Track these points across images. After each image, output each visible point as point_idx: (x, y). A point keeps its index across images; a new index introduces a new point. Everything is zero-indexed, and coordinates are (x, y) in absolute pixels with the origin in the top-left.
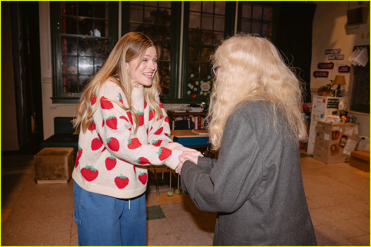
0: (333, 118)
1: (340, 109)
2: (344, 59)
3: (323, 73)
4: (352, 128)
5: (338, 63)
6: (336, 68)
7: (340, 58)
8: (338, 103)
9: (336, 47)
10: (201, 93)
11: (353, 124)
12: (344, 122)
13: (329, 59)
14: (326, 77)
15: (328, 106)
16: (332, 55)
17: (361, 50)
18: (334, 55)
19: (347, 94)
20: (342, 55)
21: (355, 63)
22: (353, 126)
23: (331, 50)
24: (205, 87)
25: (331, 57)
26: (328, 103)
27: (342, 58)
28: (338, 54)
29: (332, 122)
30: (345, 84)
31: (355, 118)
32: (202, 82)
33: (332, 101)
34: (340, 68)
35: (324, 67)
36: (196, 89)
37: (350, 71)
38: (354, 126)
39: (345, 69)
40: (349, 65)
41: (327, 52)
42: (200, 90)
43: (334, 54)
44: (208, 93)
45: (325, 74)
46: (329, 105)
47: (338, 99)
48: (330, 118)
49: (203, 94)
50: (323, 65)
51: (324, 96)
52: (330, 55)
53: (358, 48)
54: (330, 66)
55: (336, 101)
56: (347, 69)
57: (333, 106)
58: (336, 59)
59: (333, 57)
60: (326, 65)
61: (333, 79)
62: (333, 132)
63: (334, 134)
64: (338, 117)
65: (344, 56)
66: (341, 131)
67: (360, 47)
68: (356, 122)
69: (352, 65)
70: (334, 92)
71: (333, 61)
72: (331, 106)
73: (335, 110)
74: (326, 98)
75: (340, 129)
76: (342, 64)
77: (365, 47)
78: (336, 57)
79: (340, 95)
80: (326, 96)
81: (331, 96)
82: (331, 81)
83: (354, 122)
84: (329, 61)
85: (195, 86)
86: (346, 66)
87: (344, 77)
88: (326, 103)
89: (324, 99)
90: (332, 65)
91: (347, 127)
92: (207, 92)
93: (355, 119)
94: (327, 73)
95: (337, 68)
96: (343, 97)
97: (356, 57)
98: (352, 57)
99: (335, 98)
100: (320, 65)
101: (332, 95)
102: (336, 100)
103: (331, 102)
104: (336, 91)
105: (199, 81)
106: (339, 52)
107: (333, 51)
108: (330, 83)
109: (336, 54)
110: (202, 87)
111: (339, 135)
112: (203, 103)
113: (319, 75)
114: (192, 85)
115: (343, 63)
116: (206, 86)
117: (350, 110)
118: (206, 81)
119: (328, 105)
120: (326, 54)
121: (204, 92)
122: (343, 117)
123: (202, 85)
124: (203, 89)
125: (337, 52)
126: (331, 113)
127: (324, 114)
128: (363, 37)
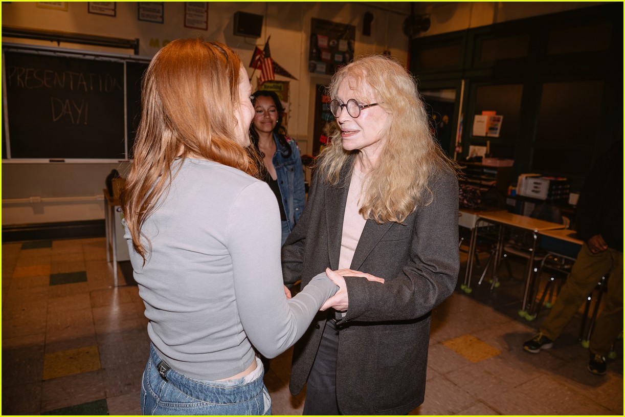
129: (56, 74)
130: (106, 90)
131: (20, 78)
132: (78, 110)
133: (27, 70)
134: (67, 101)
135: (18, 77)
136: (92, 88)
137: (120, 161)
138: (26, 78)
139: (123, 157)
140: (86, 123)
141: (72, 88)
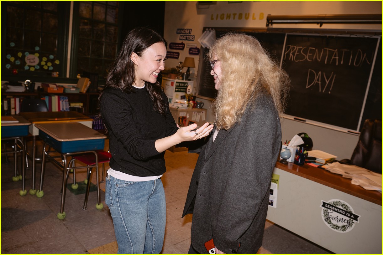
0: (181, 103)
1: (188, 93)
2: (195, 40)
3: (174, 54)
4: (199, 114)
5: (189, 44)
6: (186, 50)
7: (191, 38)
8: (187, 87)
9: (187, 27)
10: (26, 68)
11: (200, 110)
12: (191, 107)
13: (180, 40)
14: (177, 58)
15: (177, 90)
16: (183, 35)
17: (210, 31)
18: (185, 35)
19: (196, 77)
20: (193, 36)
21: (204, 45)
22: (200, 112)
23: (183, 29)
24: (32, 61)
25: (182, 37)
26: (176, 86)
27: (192, 39)
28: (189, 35)
29: (178, 107)
30: (194, 67)
31: (202, 103)
32: (27, 54)
33: (181, 85)
34: (191, 49)
35: (175, 47)
36: (18, 62)
37: (199, 54)
38: (202, 112)
39: (195, 51)
40: (199, 47)
41: (179, 31)
42: (25, 63)
43: (185, 33)
44: (36, 68)
45: (176, 55)
46: (178, 88)
47: (187, 83)
48: (177, 102)
49: (29, 69)
50: (174, 45)
51: (173, 79)
52: (182, 34)
53: (207, 29)
54: (181, 47)
55: (185, 85)
56: (197, 51)
57: (182, 90)
58: (187, 39)
59: (184, 37)
60: (177, 45)
61: (183, 61)
62: (179, 118)
63: (181, 120)
64: (186, 102)
65: (194, 37)
66: (188, 117)
67: (209, 28)
68: (203, 107)
69: (201, 47)
70: (182, 75)
71: (185, 42)
72: (179, 90)
73: (183, 94)
74: (174, 81)
75: (186, 115)
76: (192, 46)
77: (214, 29)
78: (187, 37)
79: (189, 78)
80: (175, 79)
81: (179, 79)
82: (181, 63)
83: (201, 108)
84: (180, 42)
85: (17, 58)
86: (196, 48)
87: (193, 59)
88: (175, 87)
89: (173, 82)
90: (183, 46)
91: (194, 112)
92: (34, 67)
93: (202, 105)
94: (178, 54)
95: (188, 49)
96: (193, 81)
97: (205, 38)
98: (201, 39)
99: (184, 81)
100: (172, 45)
101: (181, 78)
102: (185, 83)
103: (179, 86)
104: (185, 74)
105: (23, 53)
106: (190, 33)
107: (184, 30)
108: (179, 65)
109: (187, 34)
110: (28, 60)
111: (186, 121)
112: (28, 81)
113: (170, 56)
114: (12, 56)
115: (194, 45)
116: (33, 59)
117: (198, 95)
118: (33, 53)
119: (176, 88)
120: (178, 33)
121: (30, 66)
122: (191, 102)
123: (28, 58)
124: (28, 63)
125: (188, 32)
126: (180, 98)
127: (172, 98)
128: (212, 19)
129: (317, 50)
130: (355, 64)
131: (292, 54)
132: (326, 80)
133: (298, 47)
134: (320, 72)
135: (291, 52)
136: (342, 63)
137: (349, 132)
138: (296, 54)
139: (356, 129)
140: (330, 93)
141: (326, 62)
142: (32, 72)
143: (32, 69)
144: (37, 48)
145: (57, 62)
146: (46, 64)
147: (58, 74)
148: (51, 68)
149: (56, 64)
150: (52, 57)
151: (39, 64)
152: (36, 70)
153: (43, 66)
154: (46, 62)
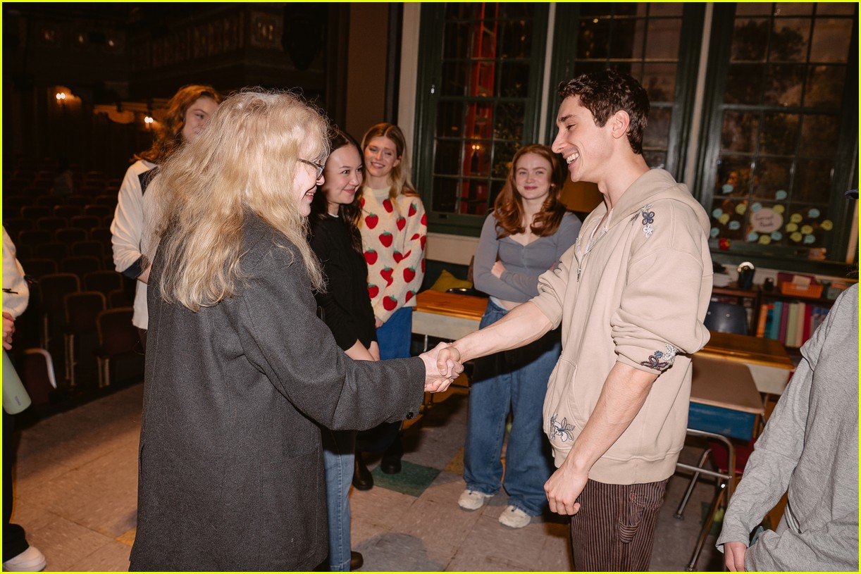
10: (752, 237)
32: (756, 206)
36: (735, 226)
42: (749, 227)
44: (773, 237)
49: (758, 240)
85: (735, 217)
92: (769, 235)
105: (749, 205)
110: (757, 219)
112: (747, 264)
114: (723, 213)
116: (768, 218)
118: (770, 205)
121: (760, 234)
123: (757, 215)
124: (756, 227)
142: (762, 245)
143: (765, 240)
144: (781, 195)
145: (827, 225)
146: (799, 230)
147: (825, 254)
148: (810, 240)
149: (823, 230)
150: (814, 213)
151: (782, 230)
152: (773, 241)
153: (790, 233)
154: (800, 225)
